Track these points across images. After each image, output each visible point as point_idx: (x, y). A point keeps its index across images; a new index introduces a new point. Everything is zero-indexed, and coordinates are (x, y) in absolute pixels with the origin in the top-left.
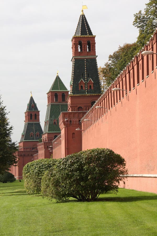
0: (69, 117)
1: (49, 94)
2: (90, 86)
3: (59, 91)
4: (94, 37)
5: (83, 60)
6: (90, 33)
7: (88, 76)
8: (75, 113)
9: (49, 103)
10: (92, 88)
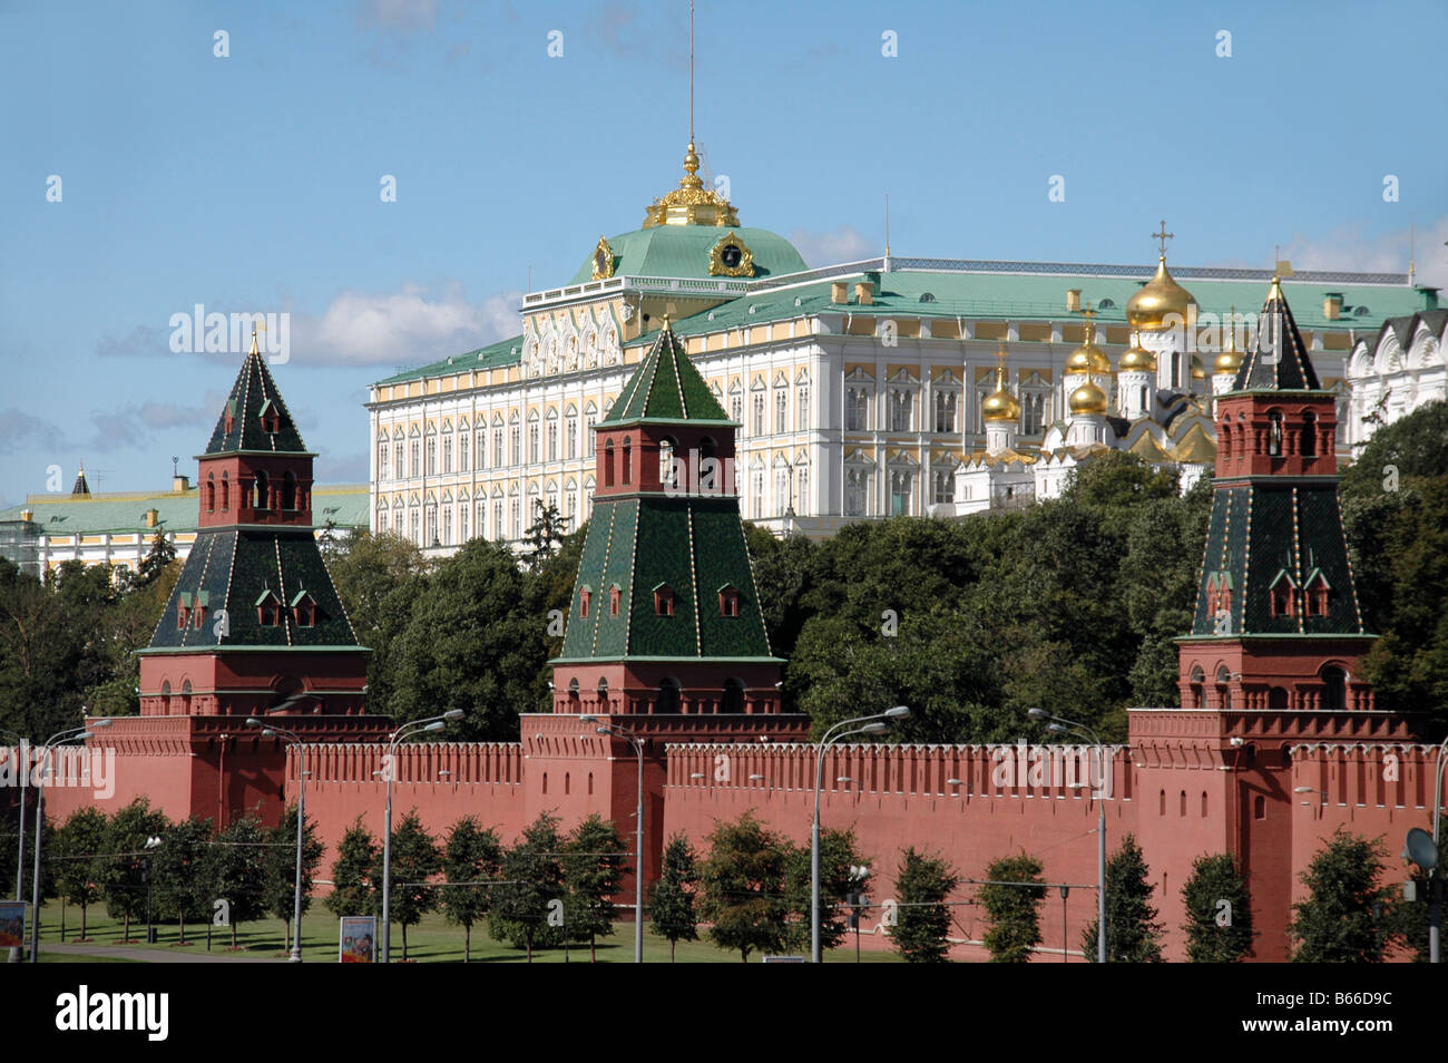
0: (1247, 730)
2: (1315, 603)
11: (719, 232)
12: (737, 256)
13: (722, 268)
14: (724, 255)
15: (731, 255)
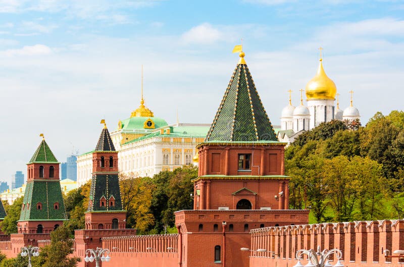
0: (90, 234)
1: (30, 166)
2: (112, 203)
3: (46, 162)
4: (116, 153)
5: (104, 176)
6: (113, 149)
7: (109, 193)
8: (96, 231)
9: (29, 178)
10: (114, 205)
11: (147, 119)
12: (151, 124)
13: (147, 127)
14: (148, 124)
15: (149, 124)
